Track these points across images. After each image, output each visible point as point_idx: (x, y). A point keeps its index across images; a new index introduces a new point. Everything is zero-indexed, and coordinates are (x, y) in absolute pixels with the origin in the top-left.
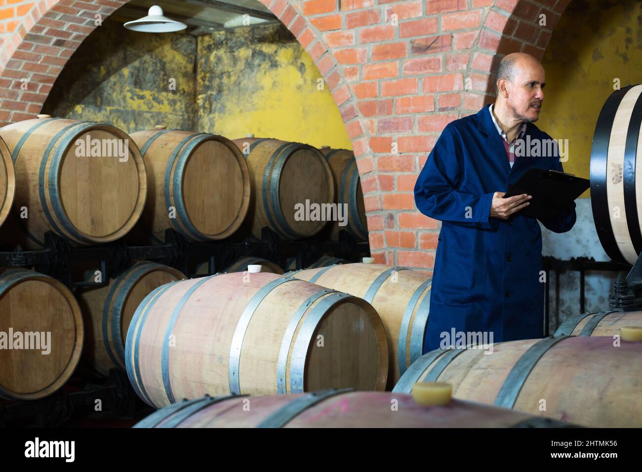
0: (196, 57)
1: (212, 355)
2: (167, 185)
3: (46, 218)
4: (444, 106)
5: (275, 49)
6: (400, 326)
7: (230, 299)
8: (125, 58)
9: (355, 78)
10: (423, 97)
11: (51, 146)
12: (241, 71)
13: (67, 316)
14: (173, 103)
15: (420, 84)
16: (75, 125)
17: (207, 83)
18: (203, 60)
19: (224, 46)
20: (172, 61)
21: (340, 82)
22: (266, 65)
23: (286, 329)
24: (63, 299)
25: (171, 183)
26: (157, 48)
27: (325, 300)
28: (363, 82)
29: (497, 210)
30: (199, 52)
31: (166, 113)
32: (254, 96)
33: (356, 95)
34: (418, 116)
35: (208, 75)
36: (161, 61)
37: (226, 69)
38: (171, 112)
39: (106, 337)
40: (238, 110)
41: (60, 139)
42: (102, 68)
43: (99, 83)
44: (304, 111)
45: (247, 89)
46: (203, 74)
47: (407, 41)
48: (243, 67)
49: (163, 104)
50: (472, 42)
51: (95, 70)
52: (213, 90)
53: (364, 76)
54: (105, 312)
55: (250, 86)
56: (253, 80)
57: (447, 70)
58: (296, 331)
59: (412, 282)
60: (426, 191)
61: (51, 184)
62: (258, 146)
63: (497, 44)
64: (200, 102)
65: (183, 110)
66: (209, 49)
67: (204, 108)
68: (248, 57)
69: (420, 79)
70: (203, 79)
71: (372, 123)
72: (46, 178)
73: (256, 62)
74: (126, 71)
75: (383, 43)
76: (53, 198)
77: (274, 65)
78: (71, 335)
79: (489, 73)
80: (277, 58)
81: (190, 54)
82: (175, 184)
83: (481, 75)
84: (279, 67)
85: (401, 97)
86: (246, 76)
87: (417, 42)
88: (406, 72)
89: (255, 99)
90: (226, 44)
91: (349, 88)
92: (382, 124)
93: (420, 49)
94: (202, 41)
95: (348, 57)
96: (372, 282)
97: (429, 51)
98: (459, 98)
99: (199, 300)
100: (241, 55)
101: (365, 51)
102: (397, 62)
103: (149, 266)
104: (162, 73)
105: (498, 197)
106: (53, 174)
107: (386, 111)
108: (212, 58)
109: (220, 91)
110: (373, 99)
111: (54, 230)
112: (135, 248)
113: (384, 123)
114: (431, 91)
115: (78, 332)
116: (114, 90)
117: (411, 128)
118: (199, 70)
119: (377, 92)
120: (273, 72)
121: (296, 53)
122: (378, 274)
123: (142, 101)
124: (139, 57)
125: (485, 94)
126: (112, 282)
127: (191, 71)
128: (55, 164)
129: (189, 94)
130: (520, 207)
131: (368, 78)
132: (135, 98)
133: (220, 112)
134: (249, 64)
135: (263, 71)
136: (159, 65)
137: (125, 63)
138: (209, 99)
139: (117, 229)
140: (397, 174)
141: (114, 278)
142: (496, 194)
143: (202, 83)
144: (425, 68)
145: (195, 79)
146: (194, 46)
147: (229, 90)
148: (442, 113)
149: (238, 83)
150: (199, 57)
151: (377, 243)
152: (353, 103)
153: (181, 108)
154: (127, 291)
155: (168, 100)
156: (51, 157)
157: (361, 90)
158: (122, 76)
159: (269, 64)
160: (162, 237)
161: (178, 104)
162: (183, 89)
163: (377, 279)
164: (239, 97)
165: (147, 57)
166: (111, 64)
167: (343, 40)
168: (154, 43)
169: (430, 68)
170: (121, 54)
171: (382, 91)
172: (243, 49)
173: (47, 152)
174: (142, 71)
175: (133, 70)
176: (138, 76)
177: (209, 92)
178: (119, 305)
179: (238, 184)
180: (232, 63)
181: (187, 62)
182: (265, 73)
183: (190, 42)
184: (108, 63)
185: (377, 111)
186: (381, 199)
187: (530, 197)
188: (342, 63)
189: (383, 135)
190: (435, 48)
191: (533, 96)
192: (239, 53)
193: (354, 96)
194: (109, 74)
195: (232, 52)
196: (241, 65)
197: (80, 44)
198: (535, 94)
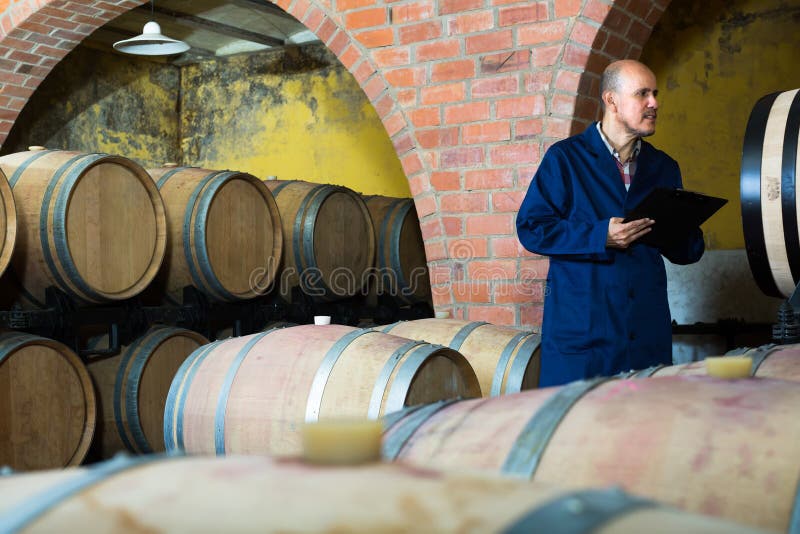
0: (179, 92)
1: (283, 421)
2: (186, 233)
3: (48, 270)
4: (521, 134)
5: (279, 81)
6: (490, 388)
7: (300, 354)
8: (96, 92)
9: (412, 103)
10: (495, 123)
11: (55, 181)
12: (237, 109)
13: (76, 389)
14: (153, 147)
15: (492, 108)
16: (82, 156)
17: (193, 123)
18: (188, 96)
19: (215, 78)
20: (151, 97)
21: (393, 108)
22: (267, 101)
23: (373, 386)
24: (71, 369)
25: (192, 229)
26: (134, 80)
27: (416, 351)
28: (420, 107)
29: (615, 238)
30: (183, 86)
31: (145, 160)
32: (252, 139)
33: (413, 123)
34: (491, 147)
35: (195, 114)
36: (138, 96)
37: (217, 106)
38: (150, 158)
39: (118, 417)
40: (234, 156)
41: (66, 173)
42: (69, 103)
43: (65, 123)
44: (316, 155)
45: (244, 130)
46: (188, 113)
47: (475, 59)
48: (238, 104)
49: (141, 149)
50: (555, 58)
51: (60, 106)
52: (201, 132)
53: (422, 101)
54: (118, 386)
55: (249, 125)
56: (252, 119)
57: (526, 92)
58: (387, 389)
59: (500, 337)
60: (531, 222)
61: (57, 228)
62: (285, 189)
63: (585, 60)
64: (185, 147)
65: (165, 156)
66: (196, 82)
67: (191, 154)
68: (245, 91)
69: (492, 103)
70: (189, 119)
71: (433, 155)
72: (50, 220)
73: (256, 97)
74: (97, 108)
75: (445, 61)
76: (59, 245)
77: (278, 100)
78: (81, 412)
79: (576, 94)
80: (282, 92)
81: (173, 88)
82: (197, 232)
83: (566, 96)
84: (284, 103)
85: (468, 125)
86: (243, 114)
87: (487, 59)
88: (475, 95)
89: (255, 141)
90: (218, 75)
91: (404, 115)
92: (446, 157)
93: (490, 68)
94: (187, 73)
95: (403, 78)
96: (452, 338)
97: (502, 70)
98: (541, 124)
99: (259, 358)
100: (236, 89)
101: (423, 71)
102: (464, 83)
103: (167, 331)
104: (140, 111)
105: (615, 222)
106: (59, 215)
107: (451, 142)
108: (200, 93)
109: (210, 134)
110: (433, 128)
111: (58, 286)
112: (151, 308)
113: (449, 156)
114: (506, 117)
115: (88, 409)
116: (83, 131)
117: (482, 159)
118: (183, 108)
119: (439, 118)
120: (277, 109)
121: (306, 86)
122: (458, 329)
123: (115, 145)
124: (113, 91)
125: (571, 118)
126: (125, 349)
127: (174, 109)
128: (61, 204)
129: (171, 138)
130: (641, 233)
131: (427, 103)
132: (108, 141)
133: (210, 159)
134: (247, 101)
135: (264, 108)
136: (135, 101)
137: (96, 98)
138: (197, 143)
139: (133, 283)
140: (465, 216)
141: (126, 345)
142: (612, 220)
143: (187, 124)
144: (499, 90)
145: (178, 120)
146: (177, 79)
147: (222, 132)
148: (519, 142)
149: (232, 124)
150: (182, 93)
151: (441, 299)
152: (410, 132)
153: (162, 154)
154: (145, 360)
155: (147, 144)
156: (55, 195)
157: (419, 116)
158: (91, 113)
159: (272, 99)
160: (179, 297)
161: (159, 149)
162: (165, 131)
163: (458, 334)
164: (235, 140)
165: (121, 92)
166: (78, 99)
167: (396, 59)
168: (130, 74)
169: (504, 90)
170: (90, 87)
171: (445, 118)
172: (239, 81)
173: (50, 189)
174: (115, 108)
175: (105, 107)
176: (110, 115)
177: (197, 135)
178: (135, 378)
179: (268, 233)
180: (225, 99)
181: (169, 98)
182: (267, 110)
183: (172, 73)
184: (75, 97)
185: (440, 141)
186: (445, 245)
187: (652, 221)
188: (394, 86)
189: (447, 170)
190: (510, 65)
191: (646, 106)
192: (234, 86)
193: (410, 124)
194: (76, 112)
195: (225, 85)
196: (236, 102)
197: (48, 72)
198: (648, 104)
